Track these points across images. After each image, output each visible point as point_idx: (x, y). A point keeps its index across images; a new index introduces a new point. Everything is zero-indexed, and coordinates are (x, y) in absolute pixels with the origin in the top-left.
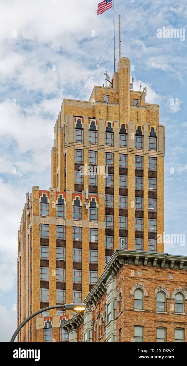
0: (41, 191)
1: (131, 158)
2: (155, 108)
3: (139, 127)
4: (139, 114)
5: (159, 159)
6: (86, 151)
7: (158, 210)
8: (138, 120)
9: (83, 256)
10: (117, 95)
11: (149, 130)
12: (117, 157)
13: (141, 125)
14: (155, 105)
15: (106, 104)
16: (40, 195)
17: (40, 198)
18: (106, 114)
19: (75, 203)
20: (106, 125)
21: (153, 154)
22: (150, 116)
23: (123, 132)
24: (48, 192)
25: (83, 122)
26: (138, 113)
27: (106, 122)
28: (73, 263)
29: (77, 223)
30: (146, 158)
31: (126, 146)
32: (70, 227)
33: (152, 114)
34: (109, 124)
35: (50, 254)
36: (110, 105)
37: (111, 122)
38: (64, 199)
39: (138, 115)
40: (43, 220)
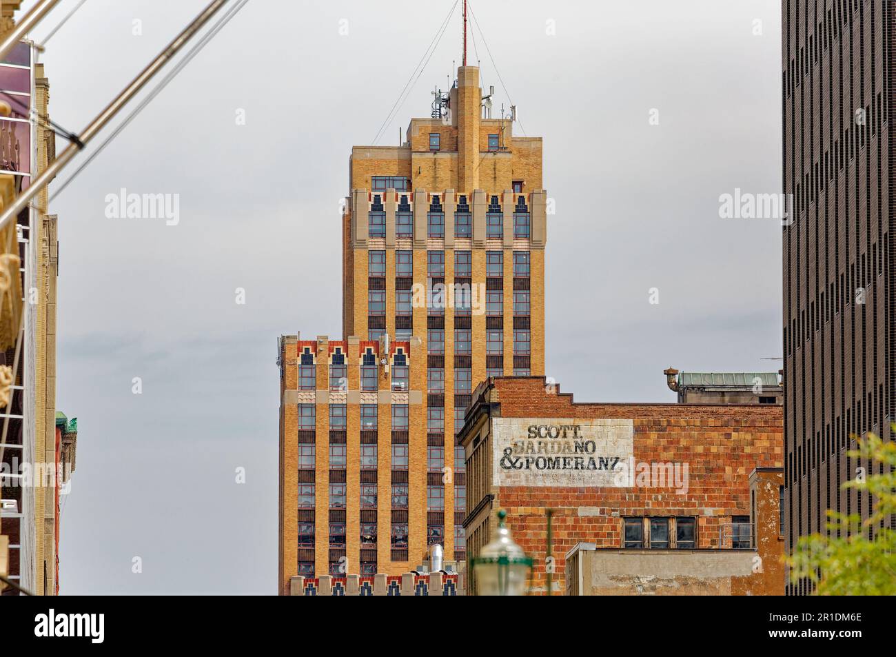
0: (301, 343)
1: (479, 258)
2: (533, 145)
3: (495, 198)
4: (497, 167)
5: (535, 254)
6: (391, 254)
7: (533, 353)
8: (495, 178)
9: (380, 457)
10: (455, 132)
11: (514, 201)
12: (450, 258)
13: (499, 194)
14: (534, 139)
15: (431, 155)
16: (300, 350)
17: (298, 356)
18: (432, 174)
19: (364, 360)
20: (429, 200)
21: (522, 245)
22: (524, 161)
23: (463, 208)
24: (315, 344)
25: (385, 200)
26: (495, 164)
27: (429, 195)
28: (361, 471)
29: (369, 398)
30: (508, 255)
31: (469, 236)
32: (356, 405)
33: (527, 156)
34: (436, 198)
35: (318, 458)
36: (439, 155)
37: (440, 194)
38: (345, 354)
39: (495, 169)
40: (305, 397)
